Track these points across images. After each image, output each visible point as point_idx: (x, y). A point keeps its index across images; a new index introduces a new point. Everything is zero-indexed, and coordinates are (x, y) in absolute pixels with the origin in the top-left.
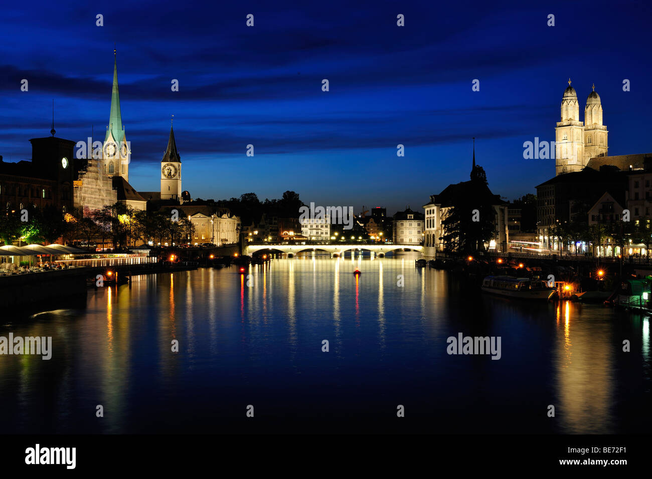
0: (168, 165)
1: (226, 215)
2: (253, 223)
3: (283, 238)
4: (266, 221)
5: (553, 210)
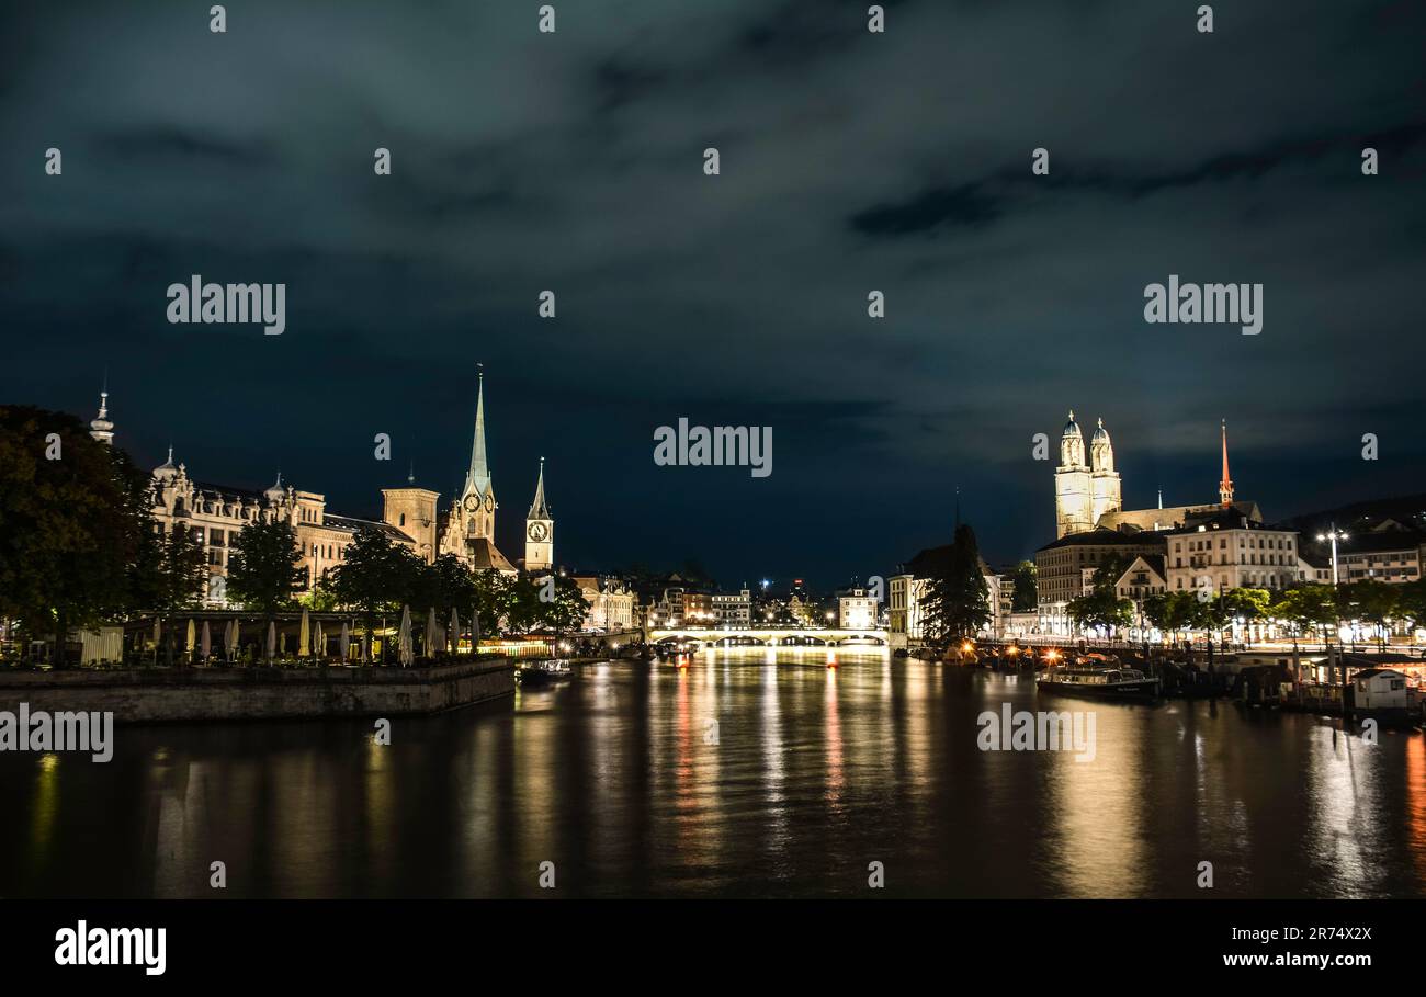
0: (536, 523)
1: (620, 590)
2: (653, 601)
4: (669, 599)
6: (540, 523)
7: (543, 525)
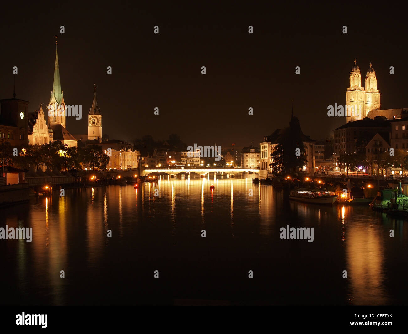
0: (93, 117)
1: (130, 150)
2: (148, 155)
3: (169, 165)
4: (157, 154)
5: (344, 145)
6: (95, 117)
7: (97, 118)
